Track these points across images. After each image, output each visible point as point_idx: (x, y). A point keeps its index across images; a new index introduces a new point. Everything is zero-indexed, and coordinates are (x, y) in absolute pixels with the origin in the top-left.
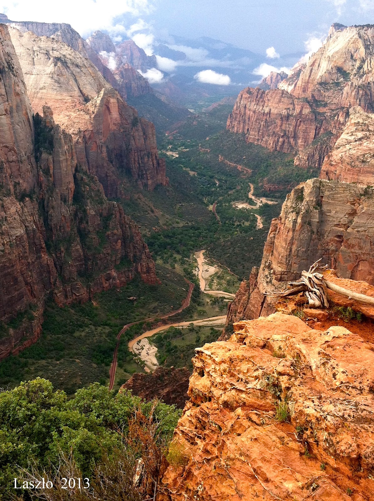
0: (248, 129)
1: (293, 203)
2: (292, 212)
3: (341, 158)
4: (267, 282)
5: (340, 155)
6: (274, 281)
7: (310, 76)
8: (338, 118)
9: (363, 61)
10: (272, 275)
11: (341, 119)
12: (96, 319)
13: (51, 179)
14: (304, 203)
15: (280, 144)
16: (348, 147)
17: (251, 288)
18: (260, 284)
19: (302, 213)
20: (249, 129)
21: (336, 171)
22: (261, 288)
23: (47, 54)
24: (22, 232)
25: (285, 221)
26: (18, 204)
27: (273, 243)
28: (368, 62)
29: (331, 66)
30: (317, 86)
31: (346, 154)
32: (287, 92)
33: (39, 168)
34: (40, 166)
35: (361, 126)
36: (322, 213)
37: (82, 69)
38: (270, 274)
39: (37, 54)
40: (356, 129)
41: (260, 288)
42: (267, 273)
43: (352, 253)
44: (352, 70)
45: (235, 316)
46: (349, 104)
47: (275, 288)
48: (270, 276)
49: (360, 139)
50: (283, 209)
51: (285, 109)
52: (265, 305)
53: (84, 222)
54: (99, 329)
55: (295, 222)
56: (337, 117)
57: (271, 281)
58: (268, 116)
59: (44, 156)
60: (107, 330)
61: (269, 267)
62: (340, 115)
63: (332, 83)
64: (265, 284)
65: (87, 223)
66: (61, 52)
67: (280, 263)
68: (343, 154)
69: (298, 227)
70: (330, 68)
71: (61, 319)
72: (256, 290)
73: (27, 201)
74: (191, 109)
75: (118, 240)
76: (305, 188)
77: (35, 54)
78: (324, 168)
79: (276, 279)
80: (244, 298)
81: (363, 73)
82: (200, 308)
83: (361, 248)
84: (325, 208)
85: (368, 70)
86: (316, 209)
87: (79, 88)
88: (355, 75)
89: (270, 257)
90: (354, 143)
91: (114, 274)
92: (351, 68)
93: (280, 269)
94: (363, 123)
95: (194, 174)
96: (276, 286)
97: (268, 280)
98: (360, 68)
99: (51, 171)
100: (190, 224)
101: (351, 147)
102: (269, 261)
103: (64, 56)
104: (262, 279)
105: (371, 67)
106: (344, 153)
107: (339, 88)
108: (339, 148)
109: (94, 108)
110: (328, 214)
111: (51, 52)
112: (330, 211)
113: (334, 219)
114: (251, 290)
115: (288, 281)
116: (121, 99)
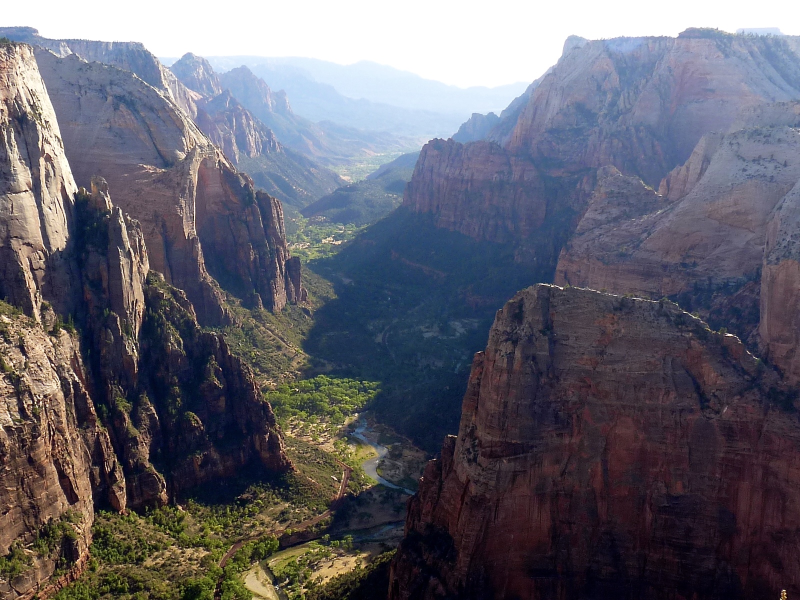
0: (438, 206)
1: (507, 327)
2: (506, 340)
3: (588, 249)
4: (469, 461)
5: (585, 245)
6: (480, 459)
7: (533, 119)
8: (581, 185)
9: (617, 94)
10: (476, 449)
11: (587, 188)
12: (183, 535)
13: (104, 296)
14: (525, 325)
15: (490, 229)
16: (597, 232)
17: (443, 472)
18: (458, 465)
19: (521, 342)
20: (440, 206)
21: (580, 272)
22: (459, 470)
23: (102, 90)
24: (55, 387)
25: (495, 356)
26: (48, 340)
27: (477, 394)
28: (624, 95)
29: (566, 103)
30: (546, 135)
31: (594, 243)
32: (499, 146)
33: (84, 278)
34: (87, 276)
35: (617, 197)
36: (553, 342)
37: (160, 114)
38: (474, 446)
39: (86, 92)
40: (608, 203)
41: (457, 471)
42: (468, 445)
43: (606, 405)
44: (600, 109)
45: (419, 520)
46: (597, 163)
47: (483, 470)
48: (474, 451)
49: (616, 219)
50: (490, 337)
51: (497, 172)
52: (466, 499)
53: (162, 368)
54: (189, 551)
55: (511, 356)
56: (579, 184)
57: (475, 459)
58: (469, 185)
59: (93, 258)
60: (202, 553)
61: (472, 435)
62: (585, 181)
63: (569, 130)
64: (466, 465)
65: (167, 369)
66: (126, 88)
67: (490, 427)
68: (589, 243)
69: (516, 366)
70: (565, 106)
71: (122, 536)
72: (451, 475)
73: (64, 335)
74: (345, 175)
75: (219, 396)
76: (525, 300)
77: (83, 92)
78: (559, 267)
79: (484, 455)
80: (432, 489)
81: (618, 112)
82: (361, 510)
83: (619, 398)
84: (559, 332)
85: (625, 107)
86: (544, 334)
87: (155, 146)
88: (606, 115)
89: (473, 418)
90: (607, 226)
91: (215, 456)
92: (598, 106)
93: (489, 438)
94: (619, 193)
95: (350, 283)
96: (484, 466)
97: (471, 456)
98: (613, 104)
99: (105, 284)
100: (344, 367)
101: (602, 231)
102: (471, 425)
103: (130, 93)
104: (461, 456)
105: (630, 104)
106: (591, 242)
107: (581, 138)
108: (583, 233)
109: (179, 178)
110: (564, 343)
111: (108, 89)
112: (567, 338)
113: (575, 351)
114: (444, 476)
115: (503, 456)
116: (225, 162)
